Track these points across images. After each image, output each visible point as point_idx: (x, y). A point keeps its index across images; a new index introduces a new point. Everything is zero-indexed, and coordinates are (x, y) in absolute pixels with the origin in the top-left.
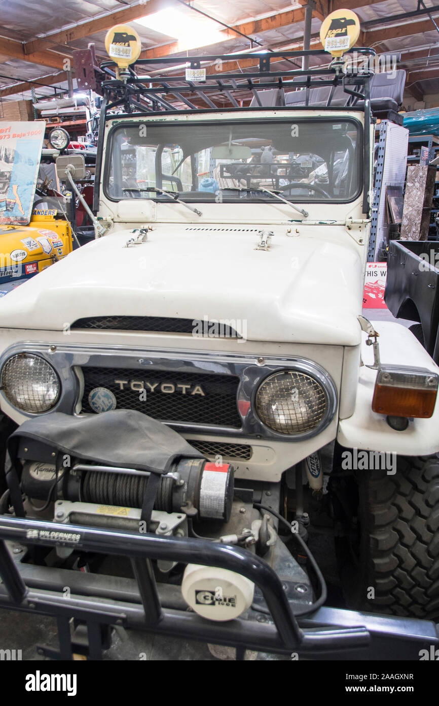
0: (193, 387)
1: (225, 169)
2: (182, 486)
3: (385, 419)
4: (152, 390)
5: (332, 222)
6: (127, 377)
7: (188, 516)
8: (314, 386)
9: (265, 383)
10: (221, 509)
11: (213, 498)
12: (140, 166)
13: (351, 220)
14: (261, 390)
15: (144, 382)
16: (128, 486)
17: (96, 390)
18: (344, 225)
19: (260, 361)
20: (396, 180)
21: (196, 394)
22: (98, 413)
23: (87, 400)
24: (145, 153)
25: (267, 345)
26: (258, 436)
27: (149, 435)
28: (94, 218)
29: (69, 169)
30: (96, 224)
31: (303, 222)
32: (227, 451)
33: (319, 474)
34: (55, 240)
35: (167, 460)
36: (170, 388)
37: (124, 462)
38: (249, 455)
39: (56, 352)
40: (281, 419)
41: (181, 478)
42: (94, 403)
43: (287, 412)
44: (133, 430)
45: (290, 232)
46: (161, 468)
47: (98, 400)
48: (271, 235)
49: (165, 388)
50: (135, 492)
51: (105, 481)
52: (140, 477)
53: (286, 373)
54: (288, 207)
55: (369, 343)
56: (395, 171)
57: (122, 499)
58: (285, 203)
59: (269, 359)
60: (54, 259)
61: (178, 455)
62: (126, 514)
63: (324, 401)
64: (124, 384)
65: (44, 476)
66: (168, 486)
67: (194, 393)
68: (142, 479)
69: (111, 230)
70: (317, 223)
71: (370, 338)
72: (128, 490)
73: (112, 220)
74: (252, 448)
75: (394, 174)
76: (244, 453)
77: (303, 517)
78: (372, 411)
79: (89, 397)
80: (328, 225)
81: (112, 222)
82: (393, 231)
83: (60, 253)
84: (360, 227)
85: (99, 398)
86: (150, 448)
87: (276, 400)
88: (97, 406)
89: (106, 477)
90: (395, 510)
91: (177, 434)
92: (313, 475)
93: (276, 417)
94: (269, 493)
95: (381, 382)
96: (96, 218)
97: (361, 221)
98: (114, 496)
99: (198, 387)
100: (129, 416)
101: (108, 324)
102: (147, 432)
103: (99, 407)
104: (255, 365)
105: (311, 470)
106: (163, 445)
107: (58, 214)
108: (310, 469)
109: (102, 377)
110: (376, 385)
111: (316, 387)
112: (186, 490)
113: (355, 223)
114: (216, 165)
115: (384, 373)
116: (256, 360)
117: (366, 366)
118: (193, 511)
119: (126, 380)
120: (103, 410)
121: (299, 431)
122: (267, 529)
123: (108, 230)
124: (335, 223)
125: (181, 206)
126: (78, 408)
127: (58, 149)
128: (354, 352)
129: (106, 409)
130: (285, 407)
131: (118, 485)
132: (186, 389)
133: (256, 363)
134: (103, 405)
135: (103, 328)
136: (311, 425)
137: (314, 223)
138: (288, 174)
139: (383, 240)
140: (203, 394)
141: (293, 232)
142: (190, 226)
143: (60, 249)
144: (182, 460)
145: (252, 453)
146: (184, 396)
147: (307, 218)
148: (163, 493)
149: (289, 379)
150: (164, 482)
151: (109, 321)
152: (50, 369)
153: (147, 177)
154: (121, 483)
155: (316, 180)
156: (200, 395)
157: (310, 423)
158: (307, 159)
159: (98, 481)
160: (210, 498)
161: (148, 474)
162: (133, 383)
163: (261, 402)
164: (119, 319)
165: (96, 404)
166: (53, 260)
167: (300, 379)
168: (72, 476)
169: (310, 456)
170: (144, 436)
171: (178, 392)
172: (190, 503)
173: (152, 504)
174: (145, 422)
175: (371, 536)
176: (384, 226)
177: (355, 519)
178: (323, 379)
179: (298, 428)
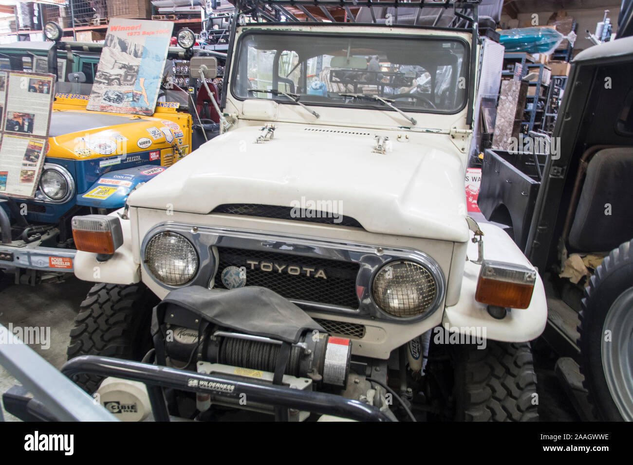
0: (316, 270)
1: (334, 74)
2: (309, 355)
3: (486, 308)
4: (280, 271)
5: (437, 131)
6: (258, 259)
7: (314, 381)
8: (426, 276)
9: (383, 271)
10: (342, 377)
11: (335, 367)
12: (251, 65)
13: (455, 130)
14: (379, 276)
15: (273, 264)
16: (261, 353)
17: (229, 268)
18: (449, 134)
19: (379, 251)
20: (490, 93)
21: (319, 277)
22: (229, 289)
23: (220, 276)
24: (256, 53)
25: (386, 238)
26: (373, 318)
27: (279, 310)
28: (221, 114)
29: (202, 69)
30: (223, 119)
31: (411, 129)
32: (342, 329)
33: (419, 357)
34: (177, 131)
35: (296, 333)
36: (296, 270)
37: (259, 331)
38: (361, 334)
39: (198, 232)
40: (395, 303)
41: (308, 347)
42: (226, 280)
43: (401, 297)
44: (265, 304)
45: (400, 138)
46: (292, 338)
47: (230, 277)
48: (386, 140)
49: (292, 270)
50: (267, 358)
51: (241, 347)
52: (271, 345)
53: (402, 263)
54: (398, 115)
55: (475, 240)
56: (490, 84)
57: (255, 364)
58: (396, 111)
59: (387, 249)
60: (175, 148)
61: (305, 328)
62: (260, 376)
63: (434, 289)
64: (255, 265)
65: (186, 340)
66: (296, 355)
67: (317, 276)
68: (273, 347)
69: (235, 126)
70: (425, 130)
71: (476, 237)
72: (260, 356)
73: (237, 116)
74: (365, 328)
75: (489, 87)
76: (357, 332)
77: (407, 392)
78: (475, 301)
79: (222, 275)
80: (434, 133)
81: (237, 118)
82: (485, 140)
83: (180, 143)
84: (463, 137)
85: (231, 276)
86: (280, 321)
87: (391, 285)
88: (228, 282)
89: (241, 343)
90: (488, 391)
91: (302, 311)
92: (414, 357)
93: (391, 300)
94: (378, 368)
95: (485, 275)
96: (223, 114)
97: (464, 131)
98: (248, 361)
99: (321, 271)
100: (262, 292)
101: (245, 211)
102: (277, 307)
103: (230, 283)
104: (375, 254)
105: (413, 353)
106: (291, 319)
107: (180, 106)
108: (411, 352)
109: (236, 257)
110: (480, 278)
111: (428, 277)
112: (312, 359)
113: (459, 132)
114: (323, 68)
115: (489, 267)
116: (376, 250)
117: (471, 261)
118: (318, 377)
119: (256, 261)
120: (234, 287)
121: (410, 314)
122: (380, 397)
123: (233, 126)
124: (441, 132)
125: (301, 108)
126: (212, 283)
127: (184, 48)
128: (463, 248)
129: (236, 286)
130: (400, 293)
131: (251, 351)
132: (311, 272)
133: (376, 252)
134: (234, 281)
135: (239, 214)
136: (421, 310)
137: (421, 131)
138: (392, 82)
139: (475, 148)
140: (325, 278)
141: (403, 138)
142: (308, 127)
143: (180, 140)
144: (308, 333)
145: (365, 332)
146: (308, 278)
147: (416, 126)
148: (292, 360)
149: (404, 268)
150: (293, 351)
151: (246, 208)
152: (191, 247)
153: (256, 76)
154: (255, 350)
155: (419, 89)
156: (322, 278)
157: (420, 308)
158: (411, 69)
159: (234, 346)
160: (333, 367)
161: (281, 342)
162: (263, 264)
163: (378, 287)
164: (255, 207)
165: (228, 281)
166: (174, 150)
167: (414, 268)
168: (212, 340)
169: (413, 340)
170: (274, 310)
171: (303, 275)
172: (315, 370)
173: (284, 368)
174: (274, 298)
175: (466, 412)
176: (477, 134)
177: (450, 399)
178: (433, 269)
179: (410, 312)
